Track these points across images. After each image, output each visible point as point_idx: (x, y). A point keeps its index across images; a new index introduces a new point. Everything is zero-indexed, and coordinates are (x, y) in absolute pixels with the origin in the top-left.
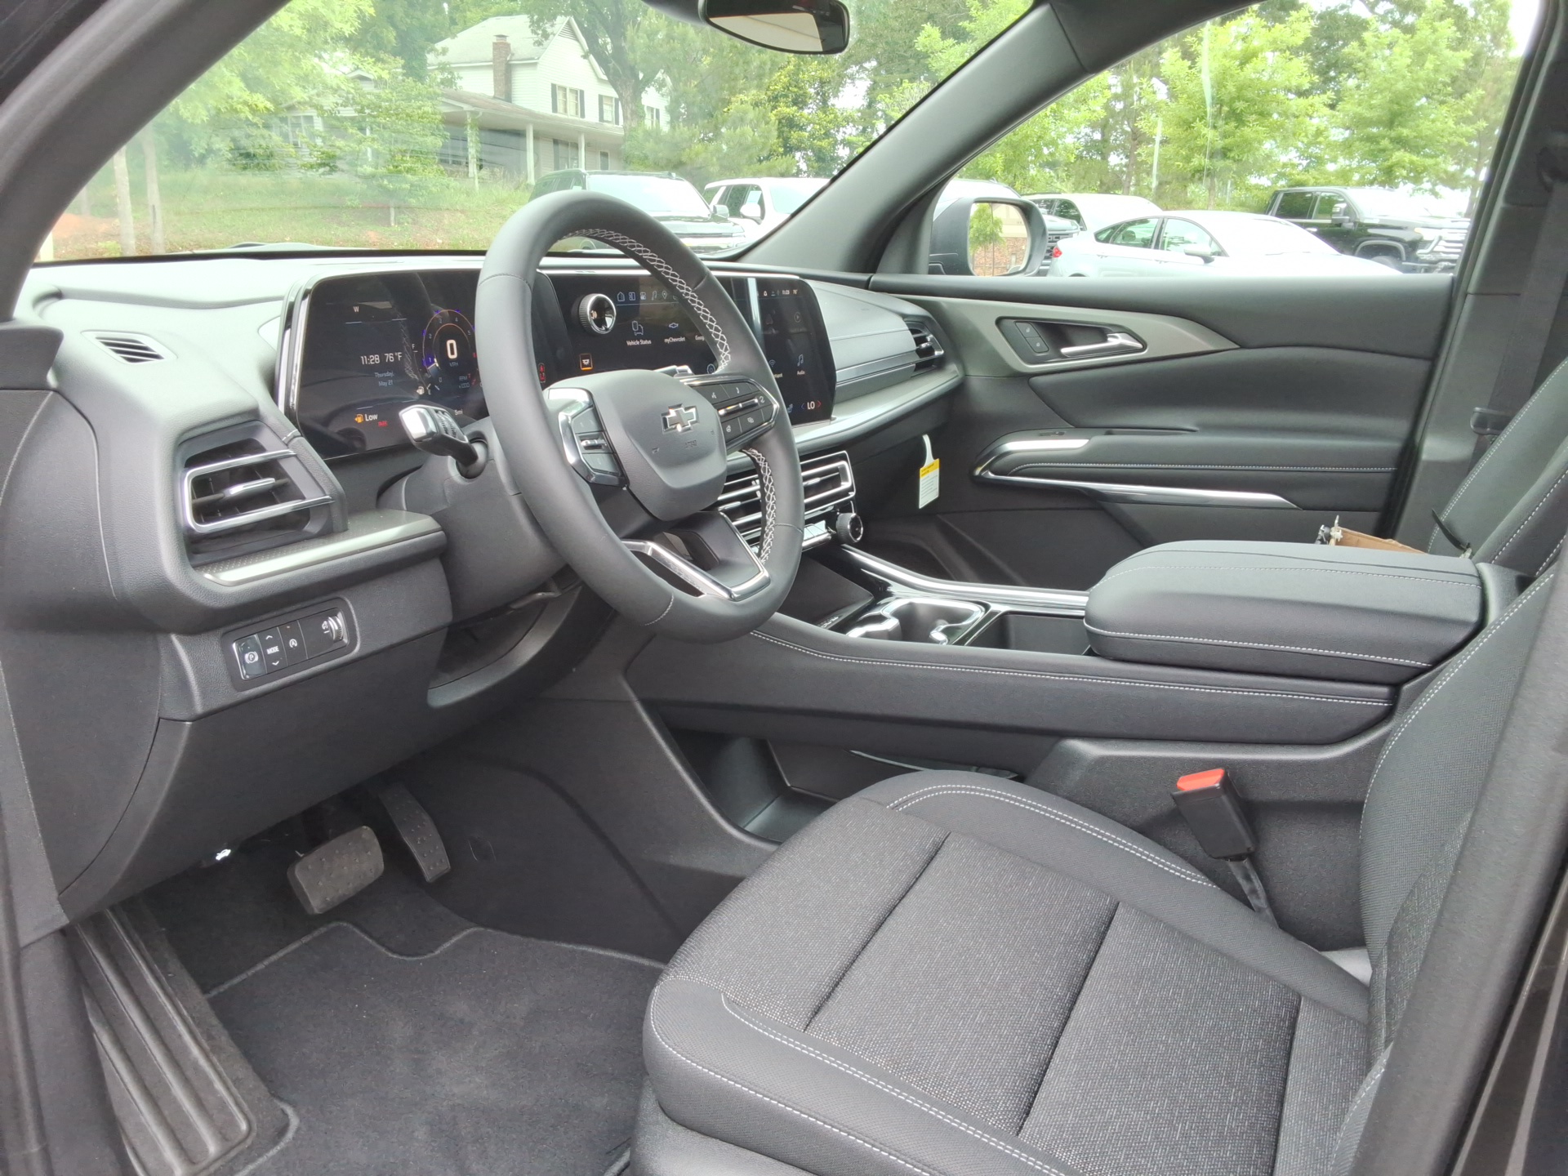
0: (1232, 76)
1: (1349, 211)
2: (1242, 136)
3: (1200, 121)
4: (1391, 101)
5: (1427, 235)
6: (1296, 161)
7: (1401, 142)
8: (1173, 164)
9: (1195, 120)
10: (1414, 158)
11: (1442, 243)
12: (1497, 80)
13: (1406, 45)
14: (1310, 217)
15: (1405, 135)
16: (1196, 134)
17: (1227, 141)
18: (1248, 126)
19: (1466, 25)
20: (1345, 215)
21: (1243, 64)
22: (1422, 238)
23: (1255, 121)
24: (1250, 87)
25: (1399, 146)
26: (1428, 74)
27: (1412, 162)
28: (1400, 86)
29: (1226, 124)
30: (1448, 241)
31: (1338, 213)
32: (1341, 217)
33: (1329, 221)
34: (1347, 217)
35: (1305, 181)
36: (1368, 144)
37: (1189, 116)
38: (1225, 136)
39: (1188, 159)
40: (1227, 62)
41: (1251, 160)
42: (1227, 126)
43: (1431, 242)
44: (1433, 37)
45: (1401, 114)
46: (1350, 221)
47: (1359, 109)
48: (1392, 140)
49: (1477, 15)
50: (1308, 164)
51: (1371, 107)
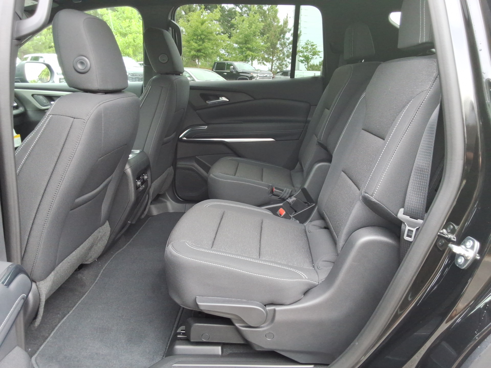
0: (199, 28)
1: (234, 68)
2: (204, 46)
3: (192, 41)
4: (245, 37)
5: (255, 75)
6: (225, 54)
7: (249, 49)
8: (186, 54)
9: (190, 41)
10: (252, 53)
11: (258, 77)
12: (275, 32)
13: (247, 21)
14: (224, 70)
15: (249, 47)
16: (191, 45)
17: (200, 47)
18: (206, 43)
19: (266, 15)
20: (233, 69)
21: (202, 24)
22: (253, 76)
23: (207, 41)
24: (205, 31)
25: (248, 50)
26: (253, 29)
27: (252, 55)
28: (246, 33)
29: (200, 42)
30: (260, 77)
31: (232, 69)
32: (232, 70)
33: (229, 71)
34: (234, 70)
35: (228, 59)
36: (240, 49)
37: (189, 39)
38: (199, 45)
39: (190, 52)
40: (197, 23)
41: (208, 53)
42: (200, 43)
43: (255, 77)
44: (254, 19)
45: (248, 41)
46: (235, 71)
47: (237, 39)
48: (246, 48)
49: (269, 13)
50: (228, 54)
51: (240, 38)
